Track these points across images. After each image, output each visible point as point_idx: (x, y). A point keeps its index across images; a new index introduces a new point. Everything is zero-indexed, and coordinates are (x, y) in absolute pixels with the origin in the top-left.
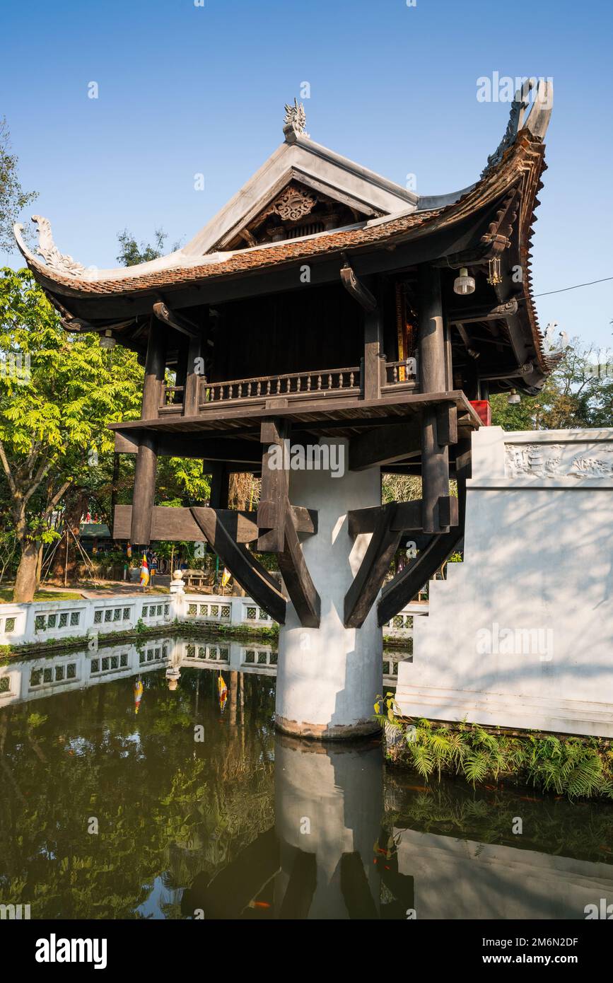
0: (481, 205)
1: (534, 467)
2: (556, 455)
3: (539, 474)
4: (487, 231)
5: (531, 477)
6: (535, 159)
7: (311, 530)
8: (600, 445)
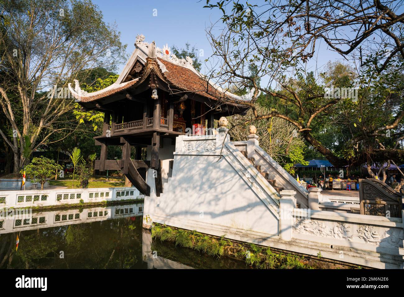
0: (146, 77)
1: (190, 148)
2: (194, 145)
3: (190, 151)
4: (150, 84)
5: (188, 151)
6: (155, 64)
7: (146, 167)
8: (205, 141)
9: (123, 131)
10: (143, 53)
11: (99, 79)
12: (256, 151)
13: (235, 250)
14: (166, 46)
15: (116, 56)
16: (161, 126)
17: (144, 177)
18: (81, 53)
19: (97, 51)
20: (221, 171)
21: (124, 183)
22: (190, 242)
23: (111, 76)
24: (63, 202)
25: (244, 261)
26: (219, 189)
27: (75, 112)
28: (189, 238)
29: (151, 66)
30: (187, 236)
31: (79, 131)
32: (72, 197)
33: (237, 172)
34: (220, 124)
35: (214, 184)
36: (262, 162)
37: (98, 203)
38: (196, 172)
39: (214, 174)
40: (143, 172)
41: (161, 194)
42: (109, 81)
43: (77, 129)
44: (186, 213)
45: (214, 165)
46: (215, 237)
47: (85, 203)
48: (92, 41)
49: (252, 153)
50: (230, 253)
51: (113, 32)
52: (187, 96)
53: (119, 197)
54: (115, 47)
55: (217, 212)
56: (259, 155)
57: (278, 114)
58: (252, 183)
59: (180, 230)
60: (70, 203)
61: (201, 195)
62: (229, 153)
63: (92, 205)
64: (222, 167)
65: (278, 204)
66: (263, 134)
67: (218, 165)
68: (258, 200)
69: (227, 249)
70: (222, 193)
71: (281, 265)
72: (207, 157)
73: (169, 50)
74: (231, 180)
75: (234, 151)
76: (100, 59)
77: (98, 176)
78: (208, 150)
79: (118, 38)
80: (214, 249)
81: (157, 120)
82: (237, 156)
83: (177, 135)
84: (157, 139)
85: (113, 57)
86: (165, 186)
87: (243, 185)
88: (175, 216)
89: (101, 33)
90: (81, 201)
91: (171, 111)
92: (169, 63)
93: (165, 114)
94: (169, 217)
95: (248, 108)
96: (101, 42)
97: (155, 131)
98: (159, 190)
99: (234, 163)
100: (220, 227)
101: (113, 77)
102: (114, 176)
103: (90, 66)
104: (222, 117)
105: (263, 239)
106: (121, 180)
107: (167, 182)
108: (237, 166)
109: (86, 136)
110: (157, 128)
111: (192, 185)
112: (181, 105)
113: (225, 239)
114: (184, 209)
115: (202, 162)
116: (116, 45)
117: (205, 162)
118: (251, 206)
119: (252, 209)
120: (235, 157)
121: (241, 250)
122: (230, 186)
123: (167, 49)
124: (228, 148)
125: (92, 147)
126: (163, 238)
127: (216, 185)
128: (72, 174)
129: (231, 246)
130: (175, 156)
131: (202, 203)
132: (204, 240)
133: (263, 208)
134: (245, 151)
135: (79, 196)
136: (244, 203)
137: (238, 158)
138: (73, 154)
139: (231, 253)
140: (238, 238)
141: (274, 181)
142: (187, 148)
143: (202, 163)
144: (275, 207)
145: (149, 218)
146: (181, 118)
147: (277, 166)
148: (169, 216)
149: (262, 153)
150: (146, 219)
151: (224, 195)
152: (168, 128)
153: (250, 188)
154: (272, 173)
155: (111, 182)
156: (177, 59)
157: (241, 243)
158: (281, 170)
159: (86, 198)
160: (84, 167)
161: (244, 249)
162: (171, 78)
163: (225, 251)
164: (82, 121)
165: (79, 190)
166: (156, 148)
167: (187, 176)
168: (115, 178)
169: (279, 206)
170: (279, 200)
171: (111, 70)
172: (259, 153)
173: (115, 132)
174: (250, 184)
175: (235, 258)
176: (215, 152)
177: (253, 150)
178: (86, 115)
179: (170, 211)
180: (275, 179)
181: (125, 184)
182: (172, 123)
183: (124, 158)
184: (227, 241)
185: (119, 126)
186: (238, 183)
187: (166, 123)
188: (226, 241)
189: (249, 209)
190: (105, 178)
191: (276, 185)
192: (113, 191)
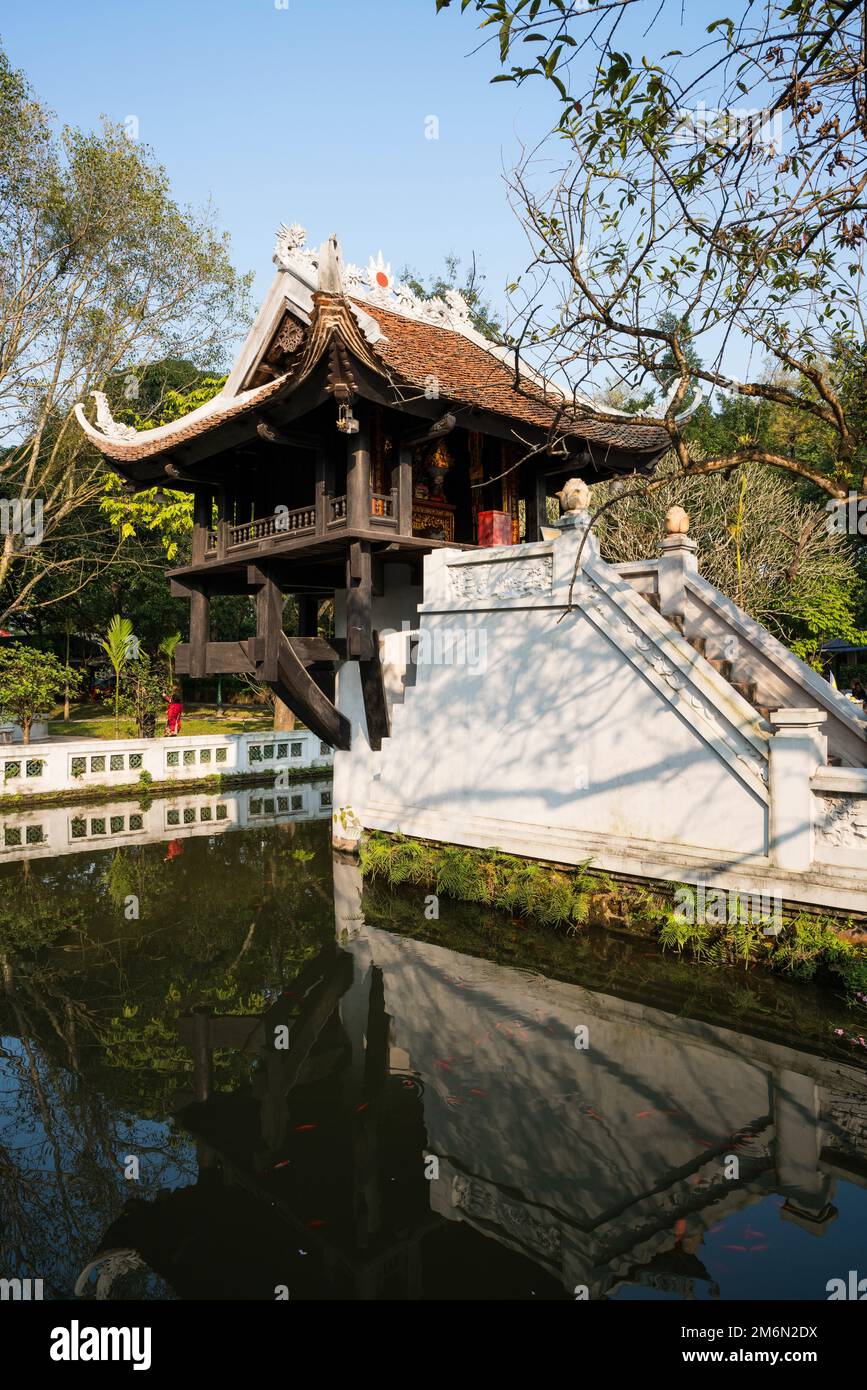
0: (316, 360)
1: (470, 590)
2: (485, 576)
3: (471, 596)
4: (328, 383)
5: (464, 600)
6: (340, 313)
7: (335, 657)
8: (518, 563)
9: (255, 546)
10: (302, 286)
11: (173, 393)
12: (687, 589)
13: (625, 907)
14: (376, 259)
15: (219, 315)
16: (373, 523)
17: (330, 692)
18: (110, 312)
19: (160, 302)
20: (573, 656)
21: (272, 722)
22: (482, 883)
23: (209, 381)
24: (91, 779)
25: (654, 938)
26: (569, 716)
27: (107, 503)
28: (477, 872)
29: (329, 322)
30: (471, 865)
31: (123, 566)
32: (117, 763)
33: (625, 658)
34: (564, 505)
35: (554, 698)
36: (709, 624)
37: (194, 781)
38: (493, 665)
39: (552, 666)
40: (324, 674)
41: (384, 740)
42: (203, 396)
43: (116, 559)
44: (466, 794)
45: (553, 640)
46: (560, 867)
47: (157, 783)
48: (142, 271)
49: (676, 598)
50: (608, 914)
51: (206, 235)
52: (454, 418)
53: (256, 763)
54: (215, 285)
55: (565, 789)
56: (699, 602)
57: (761, 452)
58: (676, 690)
59: (447, 849)
60: (111, 783)
61: (512, 735)
62: (597, 596)
63: (178, 789)
64: (577, 643)
65: (766, 755)
66: (713, 547)
67: (563, 637)
68: (699, 744)
69: (599, 903)
70: (580, 728)
71: (776, 948)
72: (526, 613)
73: (387, 273)
74: (609, 684)
75: (615, 587)
76: (172, 328)
77: (193, 704)
78: (527, 592)
79: (223, 255)
80: (557, 904)
81: (360, 501)
82: (625, 603)
83: (428, 550)
84: (362, 564)
85: (211, 319)
86: (397, 714)
87: (649, 699)
88: (433, 807)
89: (166, 242)
90: (145, 776)
91: (405, 472)
92: (390, 315)
93: (384, 483)
94: (411, 811)
95: (661, 450)
96: (170, 270)
97: (354, 539)
98: (378, 729)
99: (616, 627)
100: (575, 836)
101: (214, 382)
102: (240, 702)
103: (142, 355)
104: (573, 480)
105: (716, 869)
106: (261, 714)
107: (402, 702)
108: (626, 638)
109: (144, 579)
110: (362, 528)
111: (480, 707)
112: (438, 456)
113: (592, 872)
114: (458, 783)
115: (510, 632)
116: (217, 279)
117: (519, 631)
118: (675, 764)
119: (677, 774)
120: (618, 609)
121: (644, 903)
122: (607, 703)
123: (381, 269)
124: (592, 581)
125: (166, 613)
126: (396, 876)
127: (559, 702)
128: (110, 697)
129: (612, 895)
130: (422, 618)
131: (517, 760)
132: (524, 878)
133: (715, 769)
134: (652, 592)
135: (136, 761)
136: (651, 757)
137: (628, 610)
138: (111, 636)
139: (613, 916)
140: (634, 868)
141: (752, 688)
142: (462, 589)
143: (512, 635)
144: (756, 767)
145: (351, 814)
146: (438, 496)
147: (763, 635)
148: (413, 806)
149: (709, 595)
150: (342, 819)
151: (586, 733)
152: (396, 527)
153: (670, 706)
154: (744, 661)
155: (233, 720)
156: (417, 300)
157: (642, 881)
158: (773, 649)
159: (157, 768)
160: (146, 672)
161: (655, 901)
162: (398, 362)
163: (592, 908)
164: (128, 530)
165: (136, 745)
166: (363, 592)
167: (465, 680)
168: (243, 708)
169: (767, 762)
170: (767, 743)
171: (209, 363)
172: (699, 596)
173: (229, 552)
174: (669, 695)
175: (624, 931)
176: (553, 597)
177: (680, 587)
178: (140, 511)
179: (415, 792)
180: (756, 679)
181: (276, 725)
182: (410, 512)
183: (262, 633)
184: (597, 877)
185: (242, 530)
186: (630, 691)
187: (389, 513)
188: (595, 879)
189: (667, 774)
190: (213, 708)
191: (759, 699)
192: (238, 744)
